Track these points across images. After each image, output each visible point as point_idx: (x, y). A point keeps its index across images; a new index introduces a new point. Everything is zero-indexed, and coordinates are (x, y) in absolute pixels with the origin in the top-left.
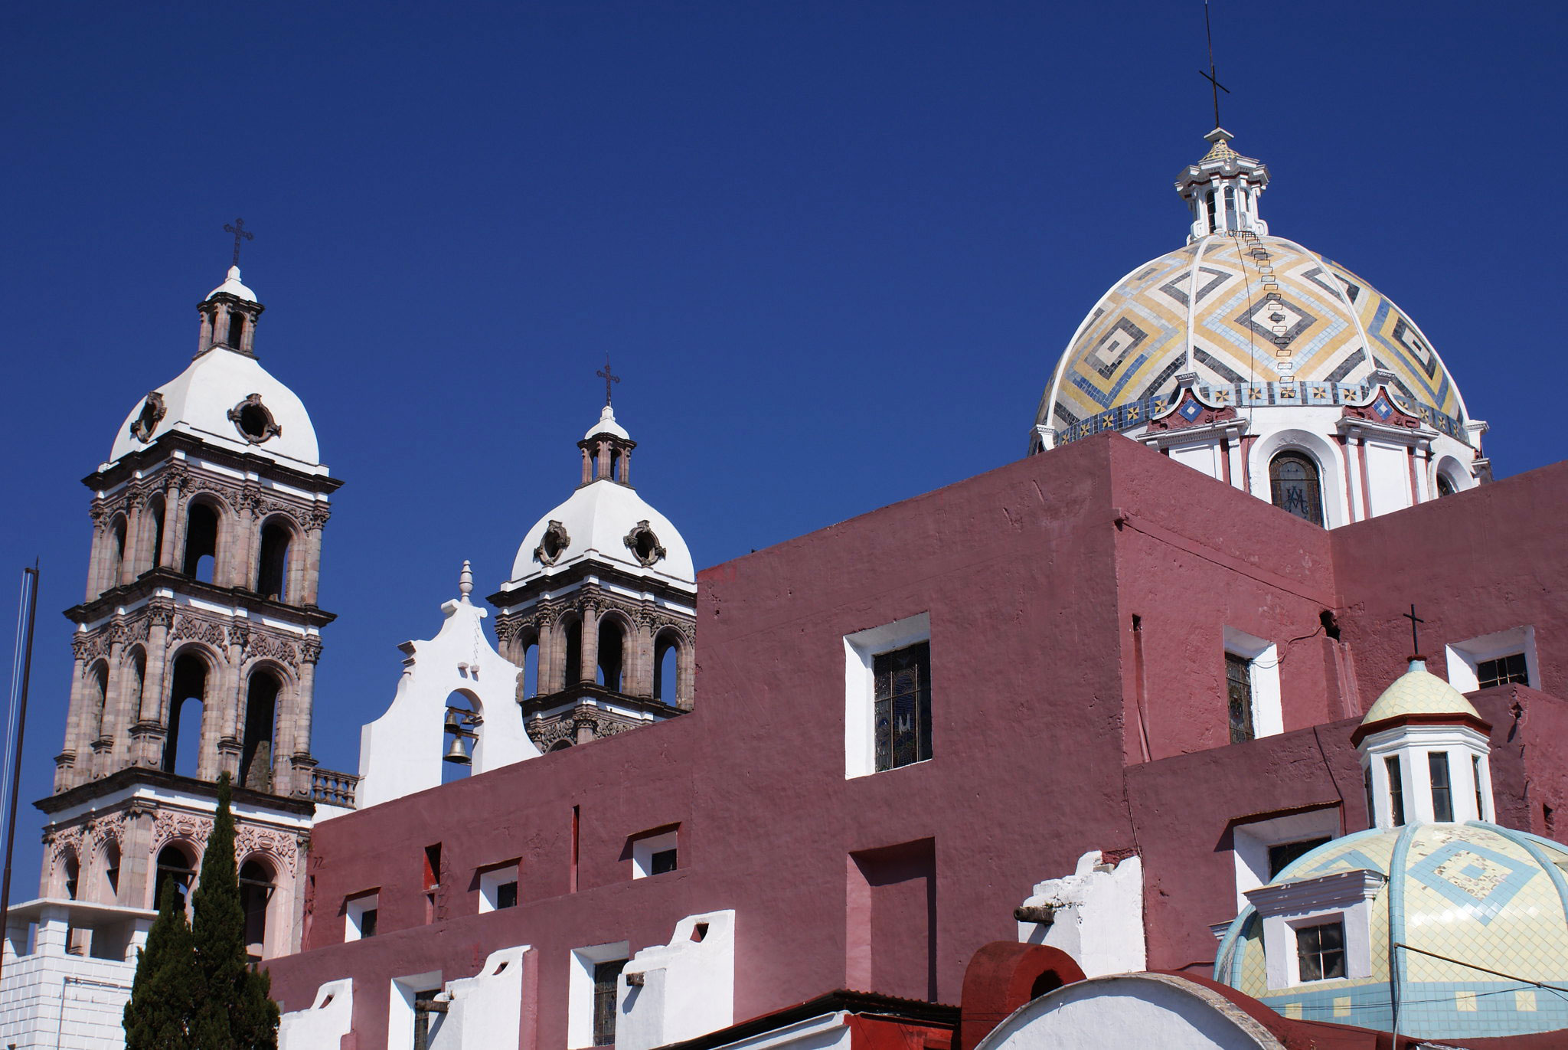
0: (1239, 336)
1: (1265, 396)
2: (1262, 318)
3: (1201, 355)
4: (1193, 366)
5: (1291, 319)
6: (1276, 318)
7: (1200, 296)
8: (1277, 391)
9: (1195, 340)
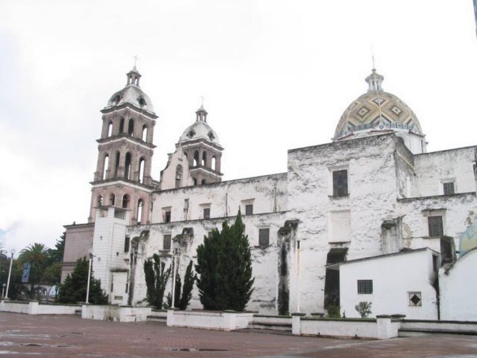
0: (390, 113)
1: (395, 126)
2: (394, 110)
3: (383, 116)
4: (381, 118)
5: (399, 111)
6: (396, 110)
7: (381, 104)
8: (398, 125)
9: (381, 113)
